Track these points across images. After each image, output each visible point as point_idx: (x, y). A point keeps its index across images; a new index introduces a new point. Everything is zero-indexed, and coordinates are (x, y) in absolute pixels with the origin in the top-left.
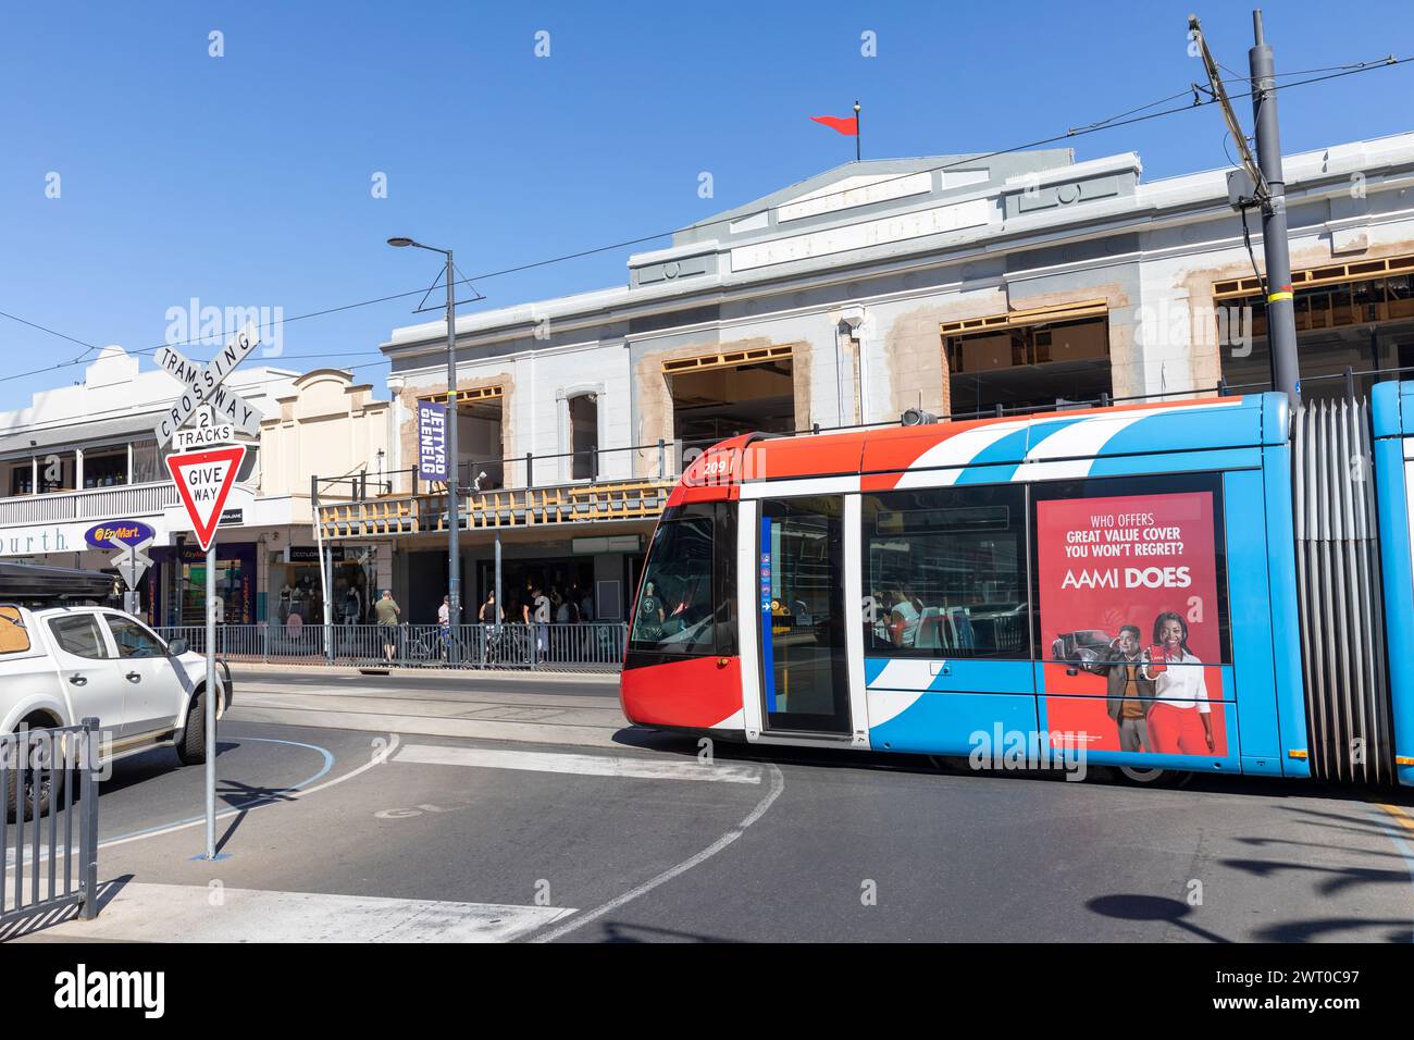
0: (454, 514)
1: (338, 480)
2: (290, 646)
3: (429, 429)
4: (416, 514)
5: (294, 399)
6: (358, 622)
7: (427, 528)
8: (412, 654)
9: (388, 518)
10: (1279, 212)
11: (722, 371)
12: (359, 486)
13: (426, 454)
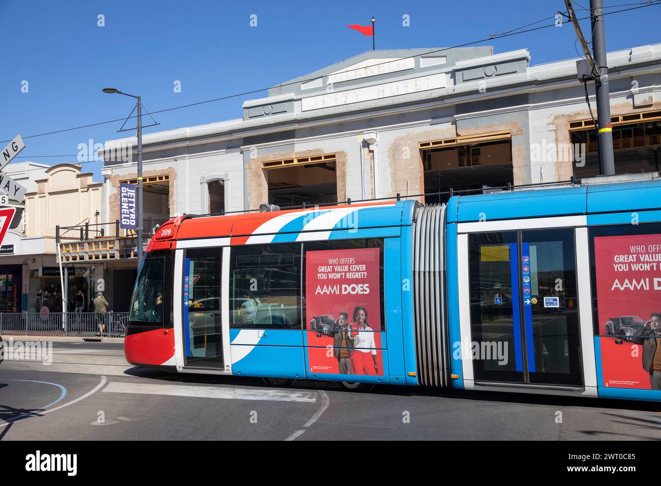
0: (140, 248)
1: (72, 228)
2: (41, 325)
3: (126, 199)
4: (119, 248)
5: (46, 181)
6: (83, 311)
7: (125, 256)
8: (115, 329)
9: (101, 250)
10: (605, 84)
11: (296, 168)
12: (84, 232)
13: (124, 214)
